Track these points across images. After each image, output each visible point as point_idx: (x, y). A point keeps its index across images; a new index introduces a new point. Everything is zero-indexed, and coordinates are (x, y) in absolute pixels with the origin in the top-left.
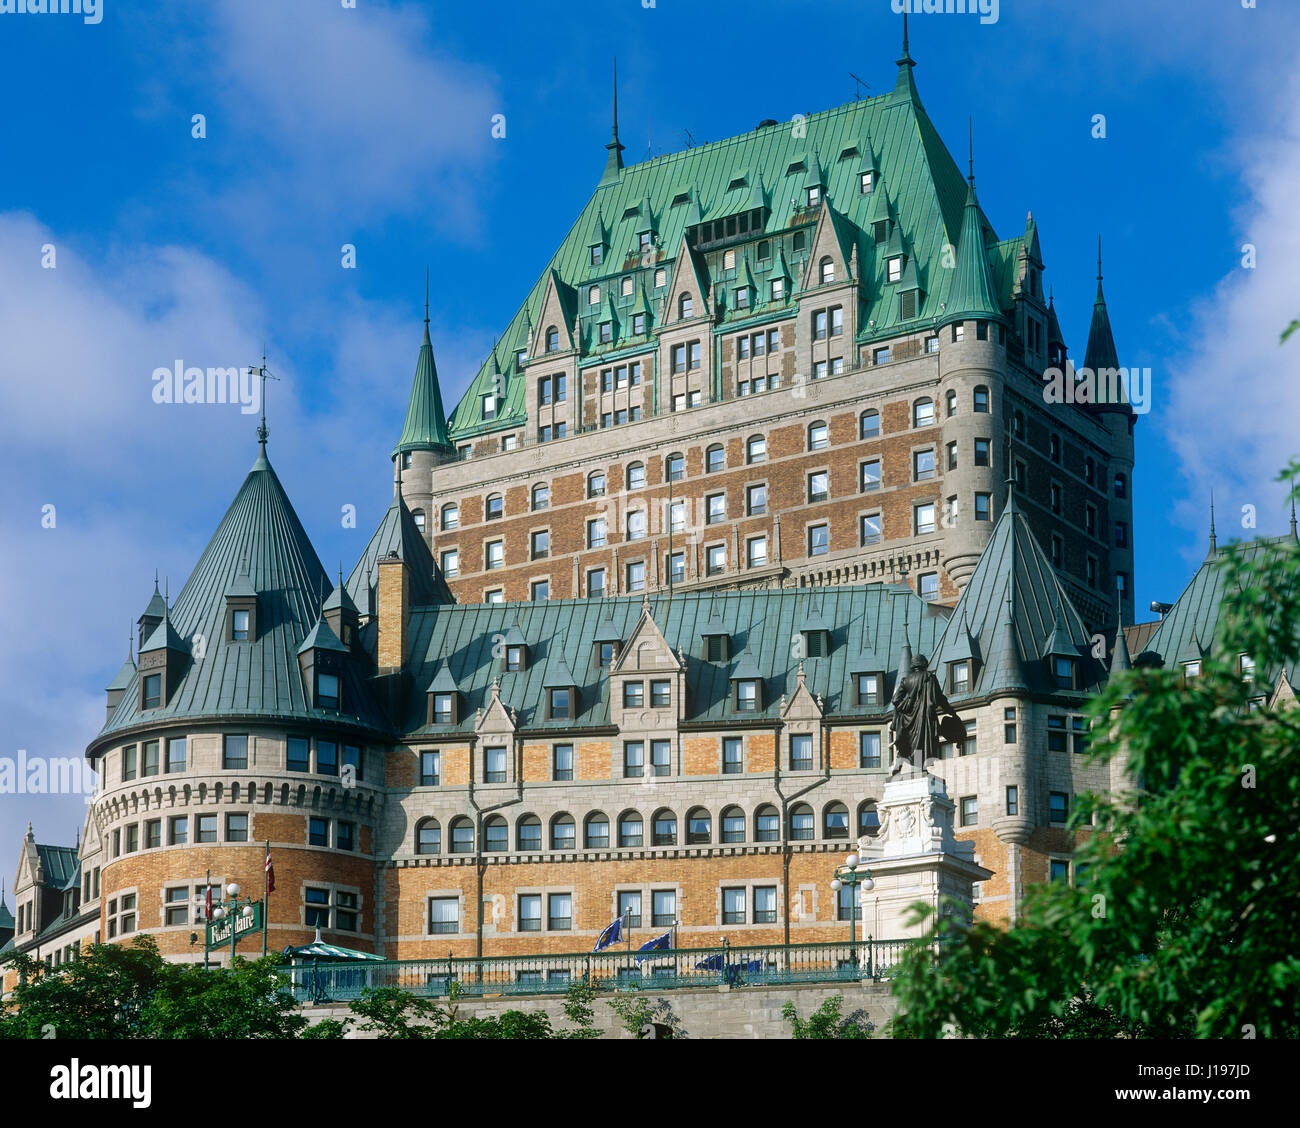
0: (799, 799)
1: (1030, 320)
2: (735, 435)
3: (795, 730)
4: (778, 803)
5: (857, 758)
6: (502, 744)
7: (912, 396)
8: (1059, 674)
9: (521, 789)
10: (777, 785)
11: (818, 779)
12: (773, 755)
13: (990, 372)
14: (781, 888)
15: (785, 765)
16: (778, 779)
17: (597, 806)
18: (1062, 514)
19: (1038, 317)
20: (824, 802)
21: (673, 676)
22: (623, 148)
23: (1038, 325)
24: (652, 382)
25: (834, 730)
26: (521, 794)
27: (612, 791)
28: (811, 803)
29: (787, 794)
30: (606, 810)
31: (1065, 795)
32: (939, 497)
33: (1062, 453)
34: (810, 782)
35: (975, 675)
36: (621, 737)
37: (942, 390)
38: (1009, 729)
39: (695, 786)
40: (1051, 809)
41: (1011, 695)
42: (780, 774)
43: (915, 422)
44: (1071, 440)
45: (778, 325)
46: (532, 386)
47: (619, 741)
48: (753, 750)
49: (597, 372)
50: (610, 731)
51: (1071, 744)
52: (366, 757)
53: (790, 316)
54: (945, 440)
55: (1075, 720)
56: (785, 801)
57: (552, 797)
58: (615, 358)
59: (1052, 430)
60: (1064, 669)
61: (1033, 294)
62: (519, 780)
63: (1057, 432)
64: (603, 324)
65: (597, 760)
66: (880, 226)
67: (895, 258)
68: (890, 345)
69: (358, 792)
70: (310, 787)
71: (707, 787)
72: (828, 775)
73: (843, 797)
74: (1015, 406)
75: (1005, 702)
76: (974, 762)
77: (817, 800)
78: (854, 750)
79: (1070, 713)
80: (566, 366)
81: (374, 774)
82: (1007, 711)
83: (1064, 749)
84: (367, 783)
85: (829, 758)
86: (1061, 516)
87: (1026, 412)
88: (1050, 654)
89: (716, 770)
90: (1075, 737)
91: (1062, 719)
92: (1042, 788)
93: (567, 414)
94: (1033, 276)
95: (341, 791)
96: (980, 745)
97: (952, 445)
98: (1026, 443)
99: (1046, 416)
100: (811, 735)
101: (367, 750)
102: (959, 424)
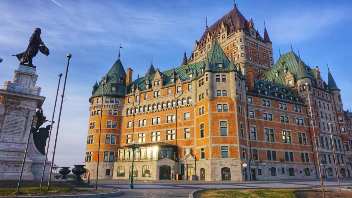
0: (178, 98)
1: (252, 31)
3: (178, 86)
4: (175, 99)
5: (188, 89)
6: (138, 95)
7: (233, 43)
8: (219, 67)
10: (175, 96)
13: (243, 36)
14: (176, 115)
15: (176, 92)
16: (175, 95)
17: (150, 104)
19: (253, 31)
20: (182, 98)
21: (161, 80)
23: (254, 32)
24: (206, 50)
25: (184, 85)
26: (140, 103)
27: (151, 101)
30: (151, 104)
31: (220, 91)
32: (237, 55)
33: (258, 48)
34: (180, 95)
35: (204, 70)
36: (153, 91)
37: (236, 40)
38: (207, 78)
39: (163, 98)
40: (217, 94)
41: (207, 71)
42: (175, 94)
43: (234, 46)
44: (260, 46)
45: (218, 39)
46: (195, 55)
47: (153, 92)
48: (172, 91)
49: (201, 51)
50: (152, 90)
51: (221, 80)
52: (120, 100)
53: (220, 37)
54: (237, 47)
55: (222, 75)
56: (176, 99)
57: (144, 103)
58: (202, 49)
59: (256, 45)
60: (220, 66)
61: (252, 28)
62: (140, 100)
63: (257, 45)
64: (201, 45)
65: (150, 96)
66: (231, 24)
67: (232, 26)
68: (231, 37)
69: (117, 105)
70: (108, 105)
71: (165, 98)
72: (182, 93)
73: (185, 97)
74: (248, 41)
75: (206, 73)
76: (203, 86)
77: (181, 98)
78: (187, 88)
79: (221, 74)
80: (197, 51)
81: (121, 102)
82: (207, 75)
83: (220, 81)
84: (119, 104)
85: (183, 90)
86: (259, 57)
87: (251, 42)
88: (217, 63)
89: (166, 95)
90: (222, 78)
91: (219, 75)
92: (215, 89)
93: (198, 57)
94: (252, 25)
95: (114, 105)
96: (204, 83)
97: (238, 48)
98: (251, 46)
99: (255, 43)
100: (180, 86)
101: (120, 98)
102: (238, 44)
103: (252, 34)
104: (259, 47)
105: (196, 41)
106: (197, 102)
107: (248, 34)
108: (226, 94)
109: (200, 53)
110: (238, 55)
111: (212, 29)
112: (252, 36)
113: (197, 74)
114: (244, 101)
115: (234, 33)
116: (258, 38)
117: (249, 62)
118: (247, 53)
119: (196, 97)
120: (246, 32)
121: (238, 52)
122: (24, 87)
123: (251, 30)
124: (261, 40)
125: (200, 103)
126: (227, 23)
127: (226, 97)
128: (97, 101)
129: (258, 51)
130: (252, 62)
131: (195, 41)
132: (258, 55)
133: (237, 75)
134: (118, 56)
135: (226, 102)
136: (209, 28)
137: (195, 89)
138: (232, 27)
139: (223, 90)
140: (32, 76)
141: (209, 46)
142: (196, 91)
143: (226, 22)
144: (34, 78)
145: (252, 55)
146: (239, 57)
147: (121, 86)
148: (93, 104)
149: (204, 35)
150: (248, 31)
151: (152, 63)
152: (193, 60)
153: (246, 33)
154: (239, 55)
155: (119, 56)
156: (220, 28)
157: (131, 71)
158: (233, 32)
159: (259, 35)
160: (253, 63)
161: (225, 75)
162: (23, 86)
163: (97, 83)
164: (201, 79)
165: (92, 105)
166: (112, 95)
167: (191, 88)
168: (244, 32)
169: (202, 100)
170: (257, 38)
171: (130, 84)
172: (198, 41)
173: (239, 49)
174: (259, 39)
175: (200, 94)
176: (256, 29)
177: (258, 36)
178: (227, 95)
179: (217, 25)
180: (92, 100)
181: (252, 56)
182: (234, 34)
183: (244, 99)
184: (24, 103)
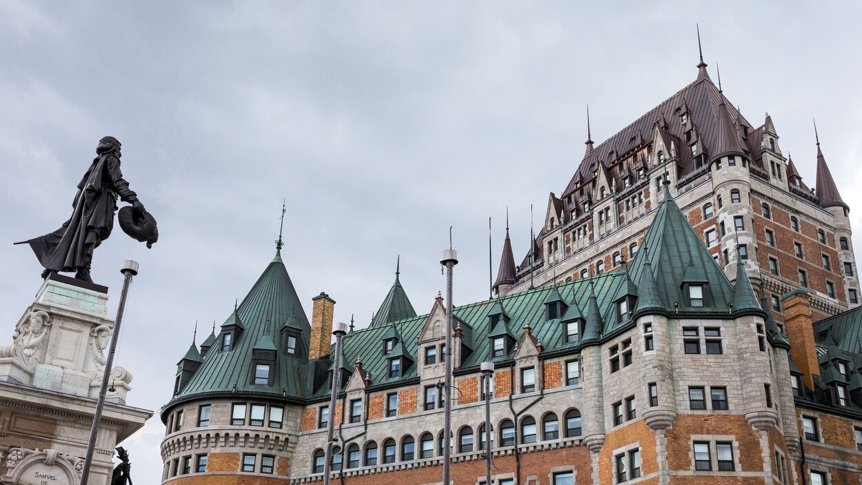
0: (527, 413)
1: (772, 163)
2: (624, 246)
3: (523, 366)
4: (512, 417)
5: (563, 379)
6: (359, 397)
7: (701, 205)
8: (692, 296)
9: (366, 425)
10: (511, 405)
11: (537, 397)
12: (510, 385)
15: (517, 390)
16: (511, 400)
17: (408, 432)
18: (804, 257)
19: (777, 161)
20: (542, 413)
22: (593, 143)
23: (778, 166)
24: (591, 232)
25: (547, 362)
26: (366, 428)
27: (415, 421)
28: (533, 415)
29: (517, 410)
30: (414, 434)
31: (702, 388)
32: (720, 252)
33: (800, 226)
34: (531, 400)
35: (631, 306)
36: (423, 384)
37: (715, 197)
38: (649, 339)
39: (464, 412)
40: (691, 400)
41: (646, 312)
42: (514, 397)
43: (706, 217)
44: (804, 219)
45: (642, 190)
46: (546, 246)
47: (421, 387)
48: (498, 383)
49: (571, 233)
50: (417, 381)
51: (703, 347)
52: (286, 413)
53: (646, 184)
54: (719, 221)
55: (707, 329)
56: (516, 416)
57: (382, 429)
58: (577, 225)
59: (791, 214)
60: (696, 293)
61: (773, 150)
62: (366, 419)
63: (794, 215)
64: (572, 211)
65: (409, 401)
66: (688, 134)
67: (694, 144)
68: (692, 184)
69: (275, 435)
70: (242, 434)
71: (470, 411)
72: (542, 394)
73: (553, 409)
74: (762, 201)
75: (644, 320)
76: (631, 370)
77: (537, 412)
78: (560, 374)
79: (702, 324)
80: (558, 234)
81: (291, 424)
82: (647, 326)
83: (698, 352)
84: (284, 430)
85: (544, 382)
86: (804, 260)
87: (770, 204)
88: (683, 283)
89: (476, 400)
90: (708, 341)
91: (695, 329)
92: (681, 383)
93: (559, 255)
94: (772, 142)
95: (262, 435)
96: (633, 357)
97: (722, 223)
98: (772, 220)
99: (786, 206)
100: (532, 367)
101: (287, 409)
102: (724, 211)
103: (774, 173)
104: (803, 222)
105: (552, 195)
106: (603, 429)
107: (758, 174)
108: (726, 401)
109: (568, 242)
110: (726, 252)
111: (612, 153)
112: (773, 181)
113: (601, 325)
114: (790, 430)
115: (705, 167)
116: (793, 187)
117: (766, 277)
118: (758, 244)
119: (600, 409)
120: (752, 166)
121: (727, 239)
122: (66, 371)
123: (768, 158)
124: (806, 196)
125: (616, 434)
126: (673, 131)
127: (723, 412)
128: (196, 416)
129: (800, 237)
130: (780, 277)
131: (548, 196)
132: (797, 251)
133: (764, 328)
134: (276, 245)
135: (725, 433)
136: (600, 147)
137: (594, 380)
138: (694, 148)
139: (712, 388)
140: (97, 325)
141: (603, 215)
142: (601, 387)
143: (666, 127)
144: (104, 333)
145: (778, 254)
146: (730, 258)
147: (289, 362)
148: (177, 428)
149: (579, 172)
150: (759, 162)
151: (398, 273)
152: (538, 267)
153: (752, 171)
154: (729, 252)
155: (279, 248)
156: (645, 151)
157: (328, 304)
158: (699, 165)
159: (800, 178)
160: (780, 284)
161: (717, 329)
162: (62, 368)
163: (194, 346)
164: (618, 341)
165: (173, 434)
166: (257, 394)
167: (577, 375)
168: (744, 166)
169: (625, 424)
170: (790, 188)
171: (323, 354)
172: (558, 196)
173: (730, 230)
174: (801, 194)
175: (616, 400)
176: (785, 155)
177: (795, 183)
178: (731, 407)
179: (633, 139)
180: (175, 413)
181: (776, 258)
182: (704, 172)
183: (788, 422)
184: (71, 435)
